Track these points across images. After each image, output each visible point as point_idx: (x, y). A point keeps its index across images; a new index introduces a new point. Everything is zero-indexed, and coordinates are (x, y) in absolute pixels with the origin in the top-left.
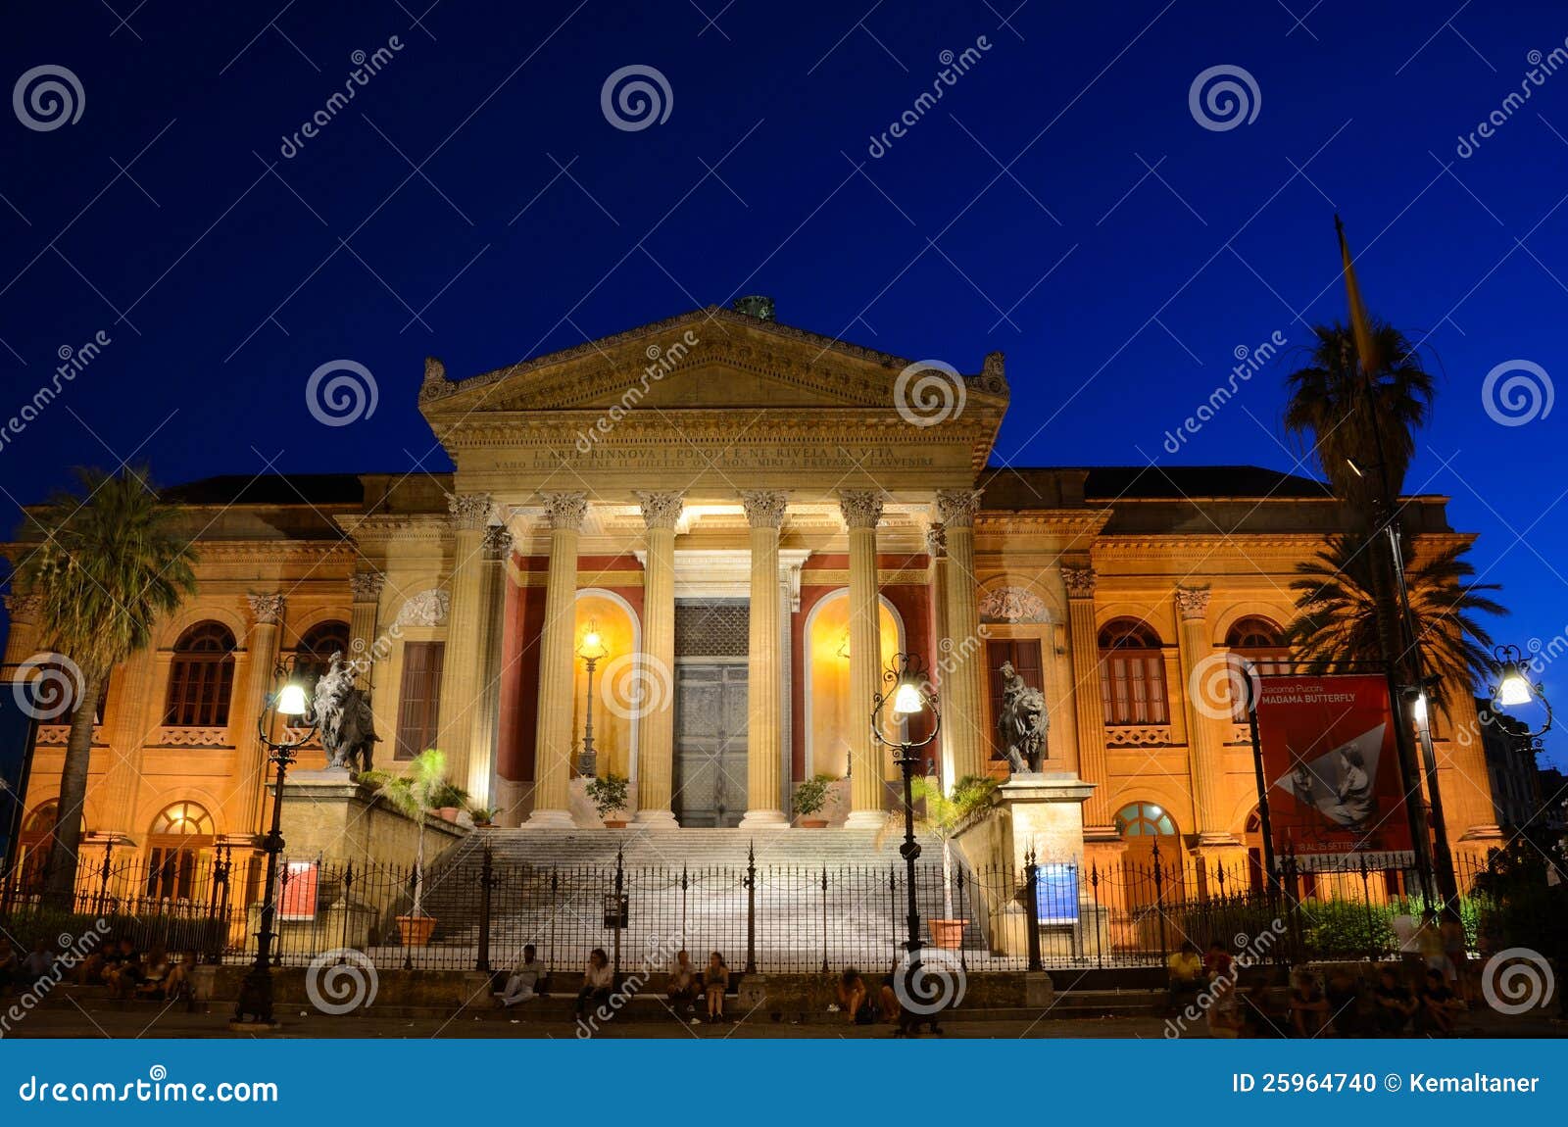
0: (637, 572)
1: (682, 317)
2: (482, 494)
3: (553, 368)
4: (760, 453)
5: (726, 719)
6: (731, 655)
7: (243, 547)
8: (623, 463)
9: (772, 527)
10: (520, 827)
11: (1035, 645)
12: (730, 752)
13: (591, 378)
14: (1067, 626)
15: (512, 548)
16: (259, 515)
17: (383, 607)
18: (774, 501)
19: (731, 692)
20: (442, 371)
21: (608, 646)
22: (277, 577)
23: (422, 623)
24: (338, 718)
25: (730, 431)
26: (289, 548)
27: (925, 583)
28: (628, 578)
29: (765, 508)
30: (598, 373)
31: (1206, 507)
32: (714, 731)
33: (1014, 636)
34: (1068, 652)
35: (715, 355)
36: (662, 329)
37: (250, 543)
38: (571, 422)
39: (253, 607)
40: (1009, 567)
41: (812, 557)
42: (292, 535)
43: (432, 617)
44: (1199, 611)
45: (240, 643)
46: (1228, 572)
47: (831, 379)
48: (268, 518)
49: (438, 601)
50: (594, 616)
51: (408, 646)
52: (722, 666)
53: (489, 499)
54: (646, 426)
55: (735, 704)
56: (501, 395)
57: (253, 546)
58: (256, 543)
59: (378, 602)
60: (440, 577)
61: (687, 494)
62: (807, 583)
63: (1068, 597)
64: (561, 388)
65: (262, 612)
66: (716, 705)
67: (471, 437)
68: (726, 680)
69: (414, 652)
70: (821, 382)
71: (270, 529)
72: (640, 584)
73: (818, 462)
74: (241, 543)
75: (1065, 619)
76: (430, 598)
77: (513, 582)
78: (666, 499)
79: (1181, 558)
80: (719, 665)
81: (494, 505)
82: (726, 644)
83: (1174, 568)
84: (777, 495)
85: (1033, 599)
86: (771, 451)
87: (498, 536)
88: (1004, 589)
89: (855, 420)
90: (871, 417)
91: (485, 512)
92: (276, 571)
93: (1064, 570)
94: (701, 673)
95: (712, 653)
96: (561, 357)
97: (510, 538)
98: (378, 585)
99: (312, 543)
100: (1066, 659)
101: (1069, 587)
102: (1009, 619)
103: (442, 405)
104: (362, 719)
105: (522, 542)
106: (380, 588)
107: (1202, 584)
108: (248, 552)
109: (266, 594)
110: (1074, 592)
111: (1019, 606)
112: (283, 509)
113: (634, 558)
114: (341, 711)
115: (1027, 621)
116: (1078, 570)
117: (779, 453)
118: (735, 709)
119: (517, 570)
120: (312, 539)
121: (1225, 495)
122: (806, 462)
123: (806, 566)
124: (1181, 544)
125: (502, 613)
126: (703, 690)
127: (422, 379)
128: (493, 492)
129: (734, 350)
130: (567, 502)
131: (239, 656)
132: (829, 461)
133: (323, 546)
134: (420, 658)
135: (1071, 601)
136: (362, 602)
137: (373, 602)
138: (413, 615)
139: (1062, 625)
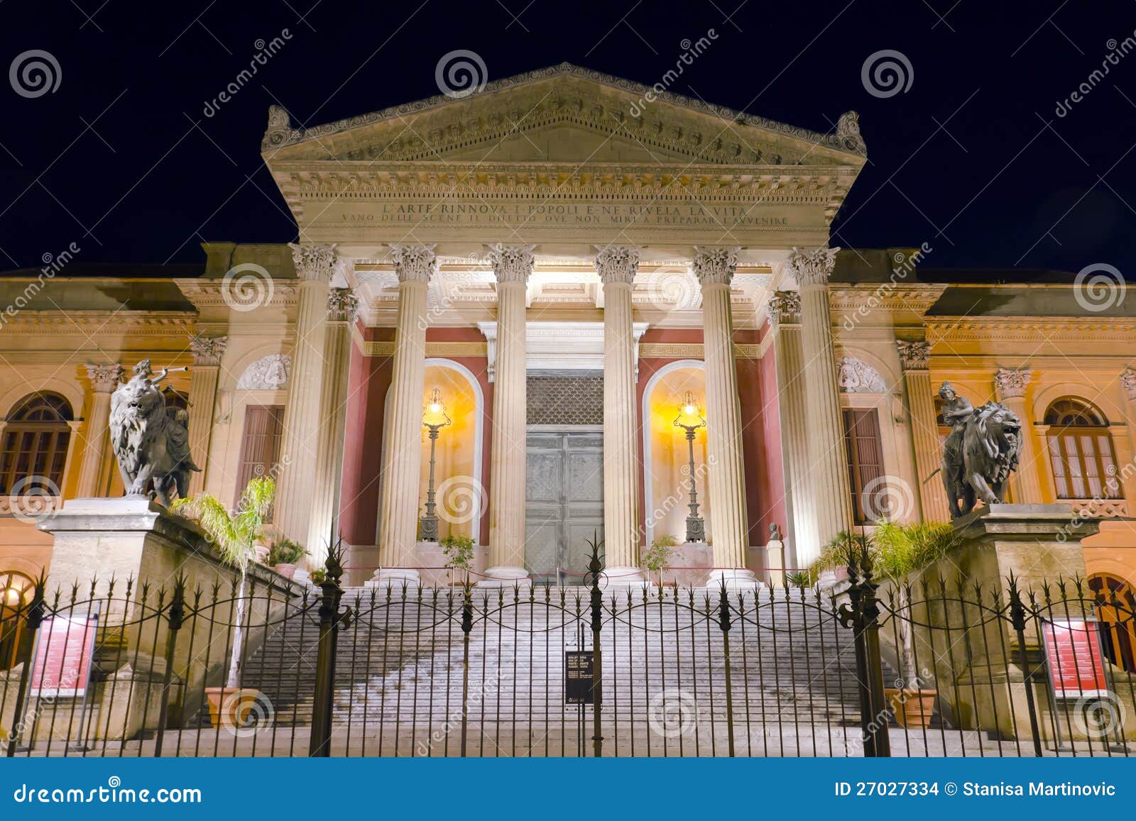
0: (480, 344)
1: (534, 73)
2: (329, 246)
3: (403, 119)
4: (612, 210)
5: (566, 486)
6: (571, 423)
7: (82, 317)
8: (474, 218)
9: (626, 281)
10: (363, 585)
11: (873, 414)
12: (571, 517)
13: (442, 133)
14: (905, 395)
15: (357, 313)
16: (101, 289)
17: (225, 368)
18: (628, 256)
19: (571, 459)
20: (286, 120)
21: (450, 413)
22: (119, 348)
23: (265, 387)
24: (139, 433)
25: (583, 187)
26: (131, 319)
27: (758, 357)
28: (471, 349)
29: (618, 262)
30: (449, 127)
31: (1023, 294)
32: (555, 497)
33: (851, 406)
34: (907, 421)
35: (566, 115)
36: (513, 86)
37: (89, 313)
38: (421, 174)
39: (91, 376)
40: (845, 339)
41: (649, 331)
42: (132, 306)
43: (275, 381)
44: (1020, 390)
45: (77, 414)
46: (1046, 353)
47: (683, 139)
48: (109, 291)
49: (282, 366)
50: (437, 387)
51: (250, 410)
52: (562, 434)
53: (336, 252)
54: (498, 180)
55: (575, 470)
56: (348, 146)
57: (92, 316)
58: (95, 313)
59: (220, 366)
60: (284, 343)
61: (538, 250)
62: (645, 355)
63: (904, 368)
64: (410, 142)
65: (100, 381)
66: (557, 471)
67: (316, 188)
68: (566, 447)
69: (256, 415)
70: (672, 142)
71: (112, 301)
72: (481, 354)
73: (671, 220)
74: (80, 313)
75: (901, 389)
76: (273, 364)
77: (358, 350)
78: (518, 252)
79: (999, 340)
80: (559, 433)
81: (340, 259)
82: (567, 413)
83: (994, 349)
84: (631, 251)
85: (869, 370)
86: (623, 210)
87: (343, 297)
88: (840, 359)
89: (709, 176)
90: (727, 174)
91: (331, 265)
92: (117, 342)
93: (899, 342)
94: (542, 440)
95: (552, 422)
96: (410, 107)
97: (356, 302)
98: (219, 348)
99: (154, 313)
100: (905, 428)
101: (904, 359)
102: (845, 388)
103: (287, 153)
104: (174, 442)
105: (367, 313)
106: (222, 352)
107: (1021, 365)
108: (87, 322)
109: (105, 364)
110: (910, 363)
111: (856, 376)
112: (125, 283)
113: (477, 330)
114: (143, 425)
115: (865, 391)
116: (914, 342)
117: (632, 211)
118: (576, 476)
119: (362, 338)
120: (154, 310)
121: (1040, 282)
122: (659, 219)
123: (643, 339)
124: (1002, 326)
125: (347, 374)
126: (544, 457)
127: (266, 126)
128: (339, 244)
129: (585, 110)
130: (417, 254)
131: (74, 425)
132: (682, 219)
133: (167, 317)
134: (261, 422)
135: (907, 372)
136: (202, 365)
137: (214, 365)
138: (255, 380)
139: (899, 395)
